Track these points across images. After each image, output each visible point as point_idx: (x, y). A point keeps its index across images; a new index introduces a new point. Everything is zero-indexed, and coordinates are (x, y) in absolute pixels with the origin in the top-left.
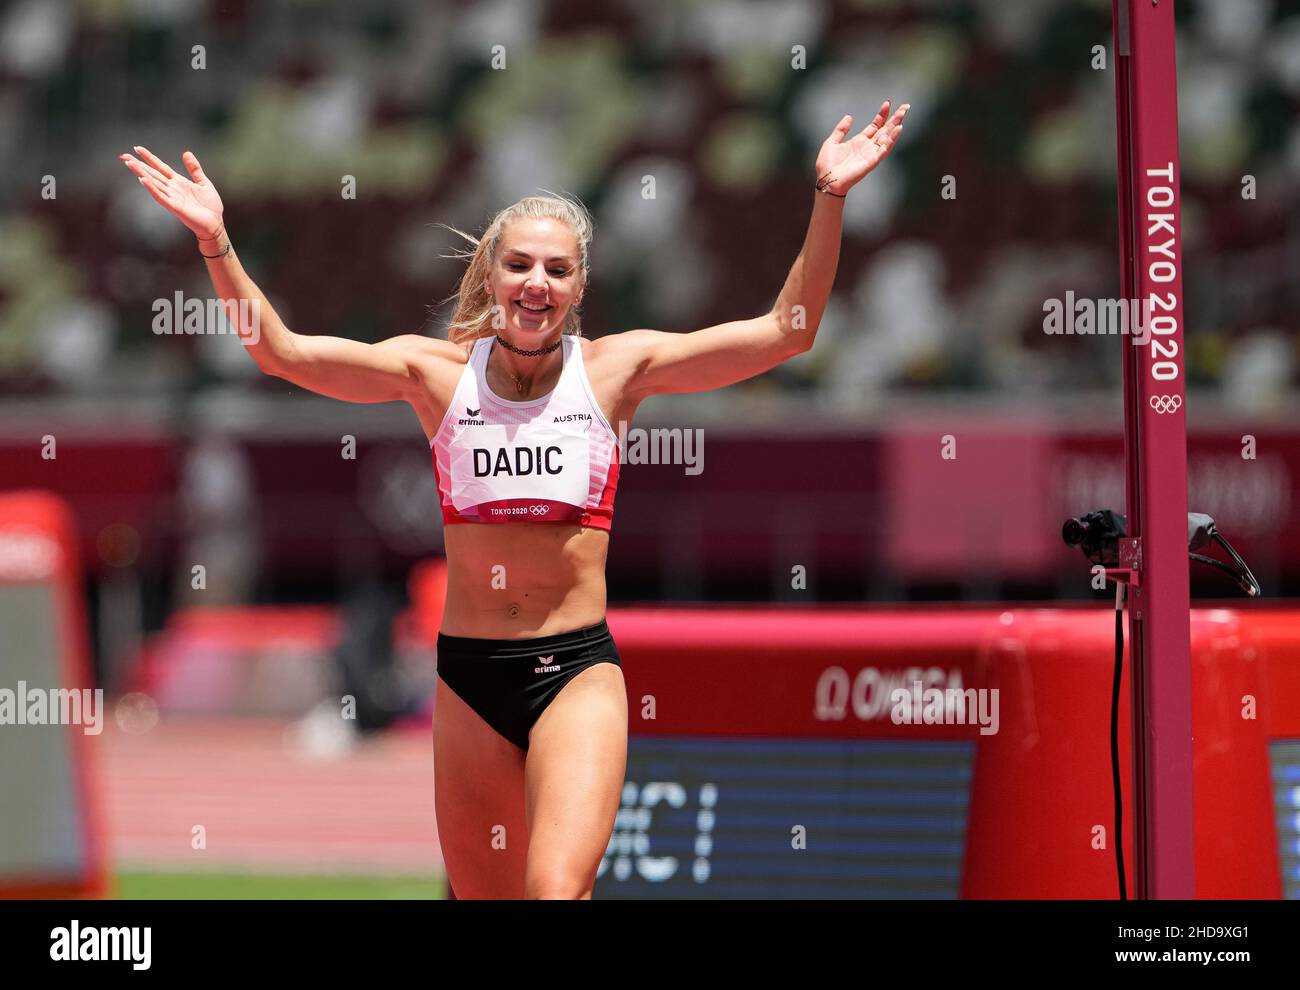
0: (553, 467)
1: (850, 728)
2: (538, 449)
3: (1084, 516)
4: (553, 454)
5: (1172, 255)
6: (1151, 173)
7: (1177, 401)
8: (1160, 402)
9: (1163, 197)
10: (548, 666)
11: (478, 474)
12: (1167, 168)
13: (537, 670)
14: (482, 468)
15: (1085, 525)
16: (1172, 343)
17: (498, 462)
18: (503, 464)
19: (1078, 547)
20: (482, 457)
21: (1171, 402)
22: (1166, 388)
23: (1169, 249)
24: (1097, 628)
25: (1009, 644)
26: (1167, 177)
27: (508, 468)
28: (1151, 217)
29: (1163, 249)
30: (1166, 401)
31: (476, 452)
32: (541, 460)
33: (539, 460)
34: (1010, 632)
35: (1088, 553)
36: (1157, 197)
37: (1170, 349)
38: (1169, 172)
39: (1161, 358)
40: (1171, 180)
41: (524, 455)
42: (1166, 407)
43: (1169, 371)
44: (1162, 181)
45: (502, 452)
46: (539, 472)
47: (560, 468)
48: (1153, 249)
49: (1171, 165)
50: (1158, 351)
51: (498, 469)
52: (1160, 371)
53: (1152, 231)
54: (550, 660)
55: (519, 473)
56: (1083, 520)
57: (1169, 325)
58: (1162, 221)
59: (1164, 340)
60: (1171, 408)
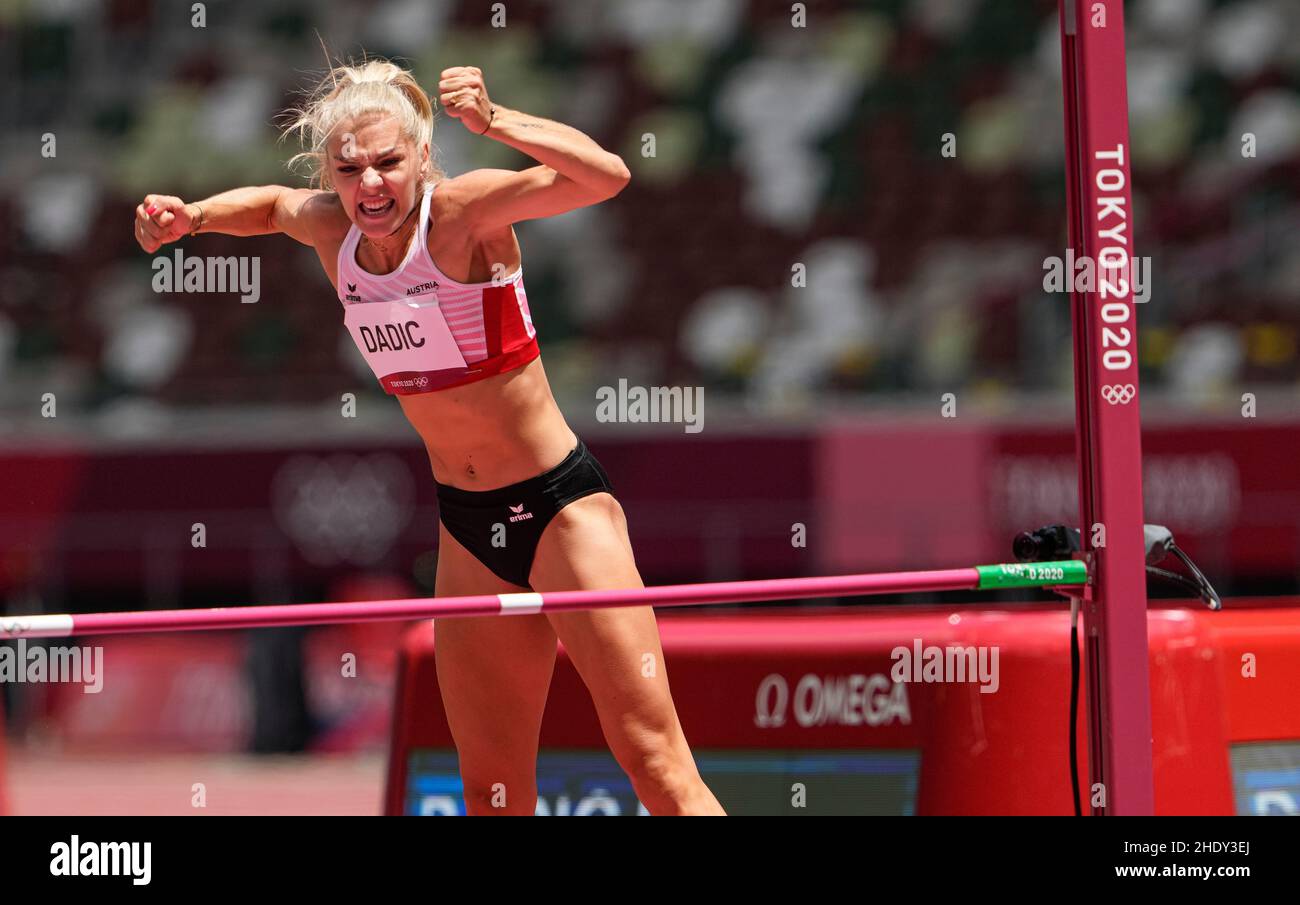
0: (416, 341)
1: (792, 738)
3: (1036, 530)
4: (411, 328)
5: (1123, 240)
6: (1100, 155)
7: (1130, 390)
8: (1113, 392)
9: (1114, 180)
10: (521, 514)
11: (369, 350)
12: (1115, 149)
15: (1037, 538)
16: (1124, 331)
17: (379, 339)
18: (382, 341)
21: (1124, 391)
22: (1119, 377)
23: (1122, 233)
26: (1116, 160)
27: (386, 344)
28: (1101, 201)
29: (1113, 234)
30: (1118, 391)
31: (363, 329)
34: (958, 632)
36: (1107, 180)
37: (1122, 337)
38: (1119, 154)
39: (1113, 346)
40: (1121, 162)
42: (1119, 397)
43: (1122, 359)
44: (1112, 164)
45: (378, 329)
46: (406, 347)
47: (422, 341)
48: (1102, 234)
49: (1120, 147)
50: (1110, 341)
52: (1112, 360)
53: (1102, 215)
56: (1035, 535)
57: (1120, 313)
58: (1112, 205)
59: (1115, 328)
60: (1124, 398)
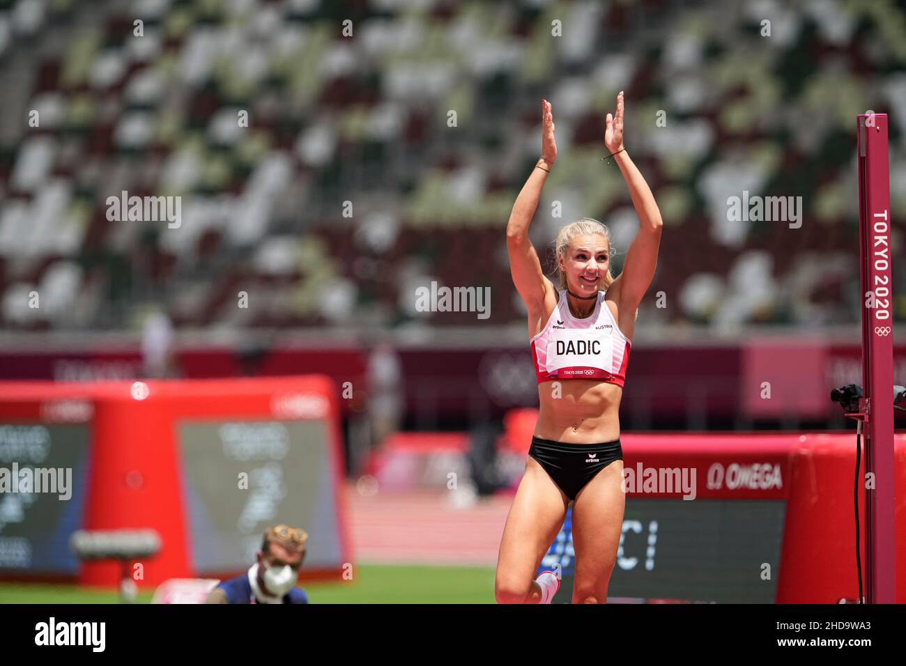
0: (596, 351)
1: (724, 493)
2: (589, 342)
3: (842, 387)
4: (596, 344)
5: (886, 257)
6: (876, 215)
7: (888, 330)
8: (880, 330)
9: (882, 227)
10: (592, 458)
11: (558, 354)
12: (884, 213)
13: (587, 461)
14: (561, 351)
15: (842, 392)
16: (886, 301)
17: (569, 347)
18: (571, 349)
19: (839, 403)
20: (560, 344)
21: (885, 330)
22: (883, 323)
23: (885, 253)
24: (847, 443)
25: (804, 451)
26: (884, 218)
27: (573, 351)
28: (876, 237)
29: (882, 253)
30: (883, 330)
31: (558, 342)
32: (590, 347)
33: (589, 347)
34: (804, 445)
35: (843, 406)
36: (879, 227)
37: (885, 304)
38: (885, 215)
39: (881, 308)
40: (886, 219)
41: (582, 344)
42: (883, 333)
43: (885, 315)
44: (881, 220)
45: (571, 343)
46: (589, 353)
47: (599, 351)
48: (877, 253)
49: (886, 212)
50: (879, 305)
51: (568, 351)
52: (880, 315)
53: (876, 244)
54: (594, 456)
55: (579, 353)
56: (841, 389)
57: (884, 292)
58: (881, 240)
59: (882, 299)
60: (885, 333)
